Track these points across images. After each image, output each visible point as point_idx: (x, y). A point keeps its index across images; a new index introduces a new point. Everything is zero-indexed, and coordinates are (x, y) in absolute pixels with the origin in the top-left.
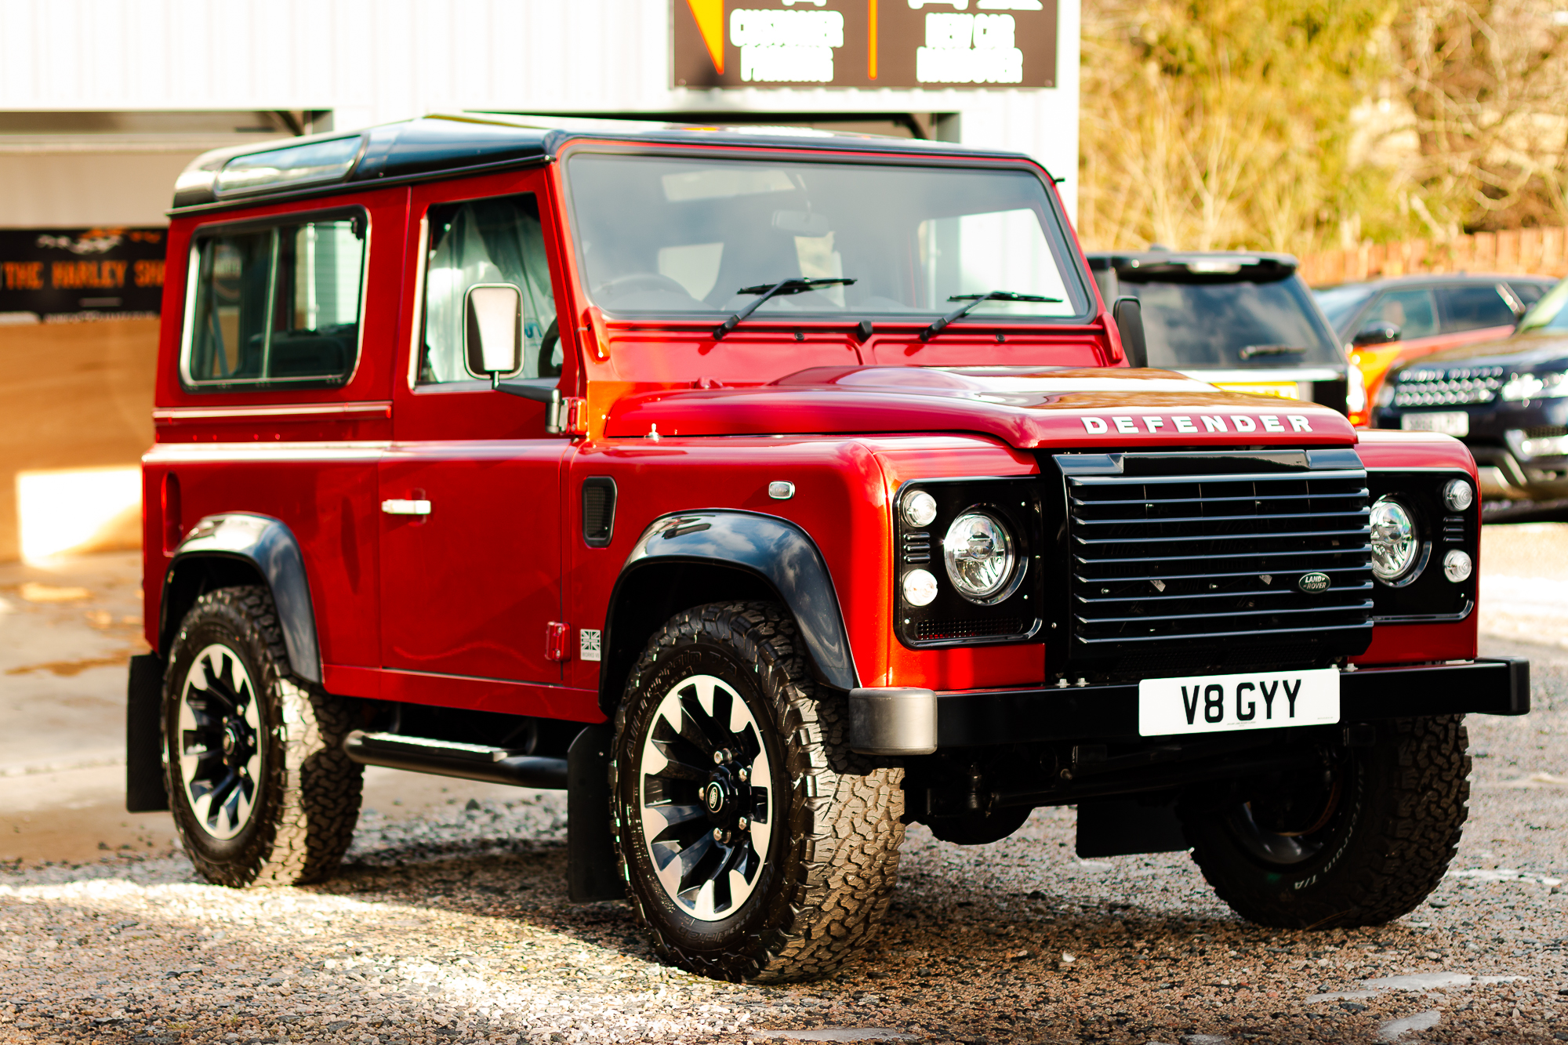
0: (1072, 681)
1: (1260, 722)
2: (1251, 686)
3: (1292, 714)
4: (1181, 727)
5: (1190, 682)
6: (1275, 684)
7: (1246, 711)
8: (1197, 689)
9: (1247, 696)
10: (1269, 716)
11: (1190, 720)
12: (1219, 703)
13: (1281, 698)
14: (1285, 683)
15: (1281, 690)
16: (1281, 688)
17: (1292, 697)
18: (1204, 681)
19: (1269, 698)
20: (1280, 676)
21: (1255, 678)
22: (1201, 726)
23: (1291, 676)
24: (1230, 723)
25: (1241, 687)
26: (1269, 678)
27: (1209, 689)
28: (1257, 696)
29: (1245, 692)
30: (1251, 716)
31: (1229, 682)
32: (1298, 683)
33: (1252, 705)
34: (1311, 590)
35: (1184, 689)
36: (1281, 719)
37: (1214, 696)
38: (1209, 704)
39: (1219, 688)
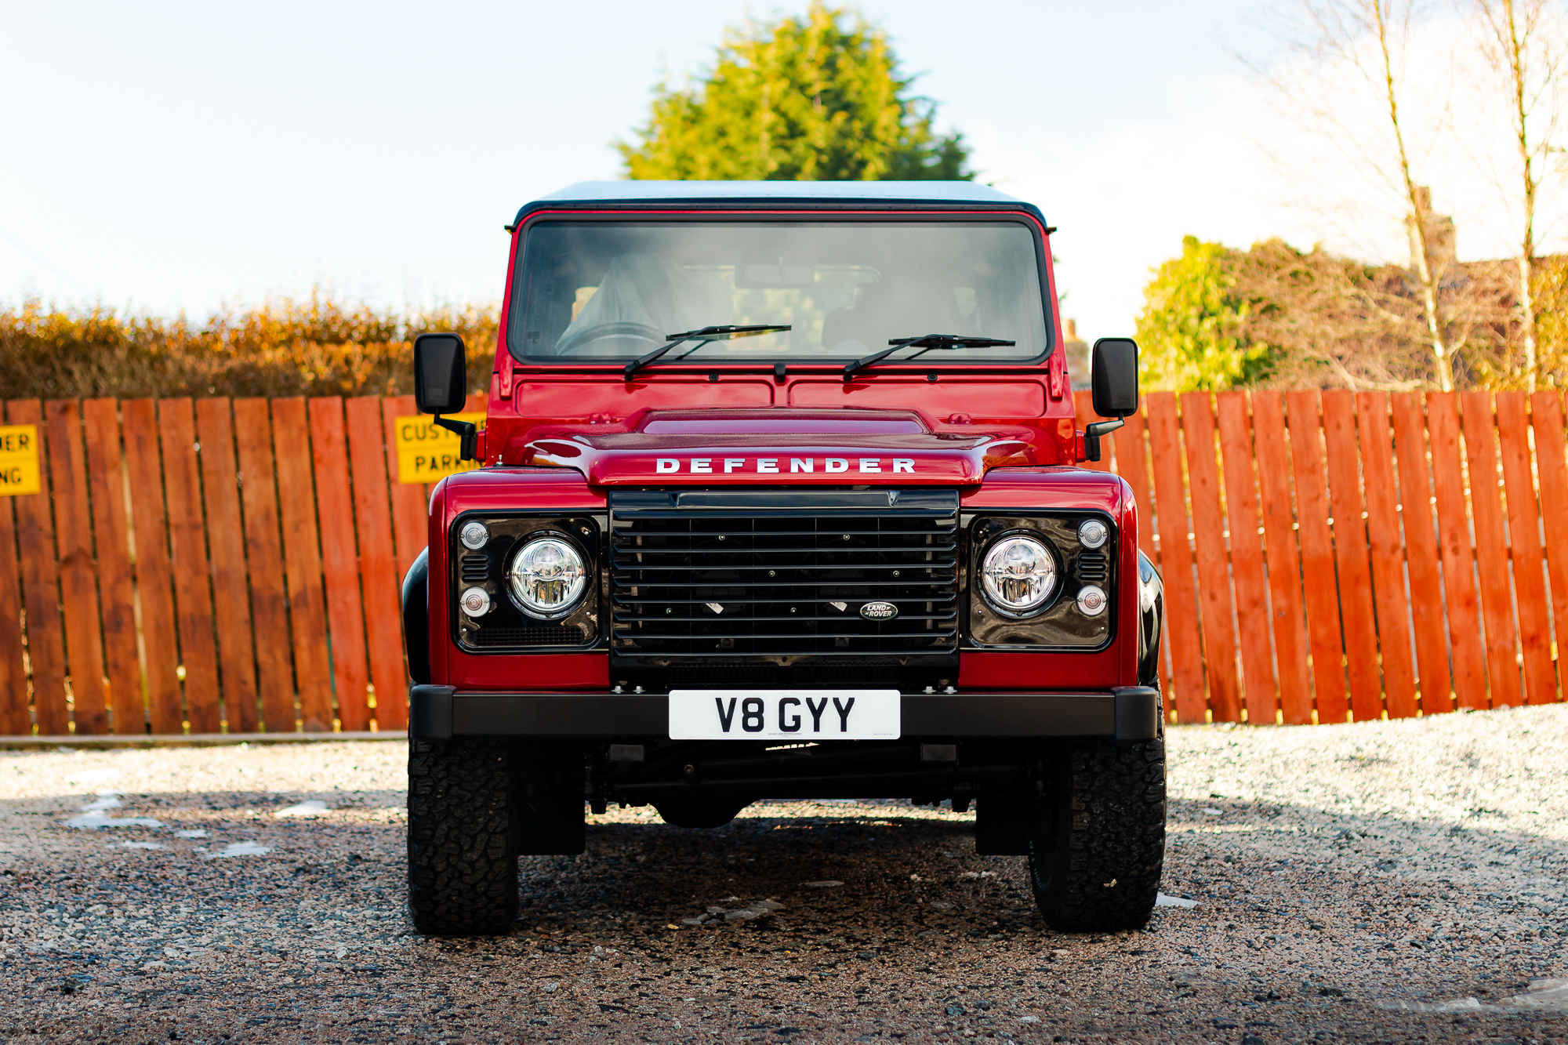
0: (628, 688)
1: (806, 732)
2: (796, 702)
3: (844, 728)
4: (715, 732)
5: (726, 695)
6: (824, 700)
7: (789, 722)
8: (733, 702)
9: (791, 710)
10: (817, 729)
11: (726, 725)
12: (759, 714)
13: (830, 715)
14: (836, 700)
15: (830, 707)
16: (830, 705)
17: (844, 713)
18: (741, 695)
19: (817, 714)
20: (830, 693)
21: (801, 694)
22: (737, 733)
23: (844, 695)
24: (771, 732)
25: (784, 701)
26: (817, 695)
27: (747, 701)
28: (803, 710)
29: (789, 707)
30: (796, 728)
31: (771, 698)
32: (851, 701)
33: (797, 719)
34: (873, 617)
35: (719, 701)
36: (830, 729)
37: (753, 708)
38: (747, 715)
39: (759, 701)
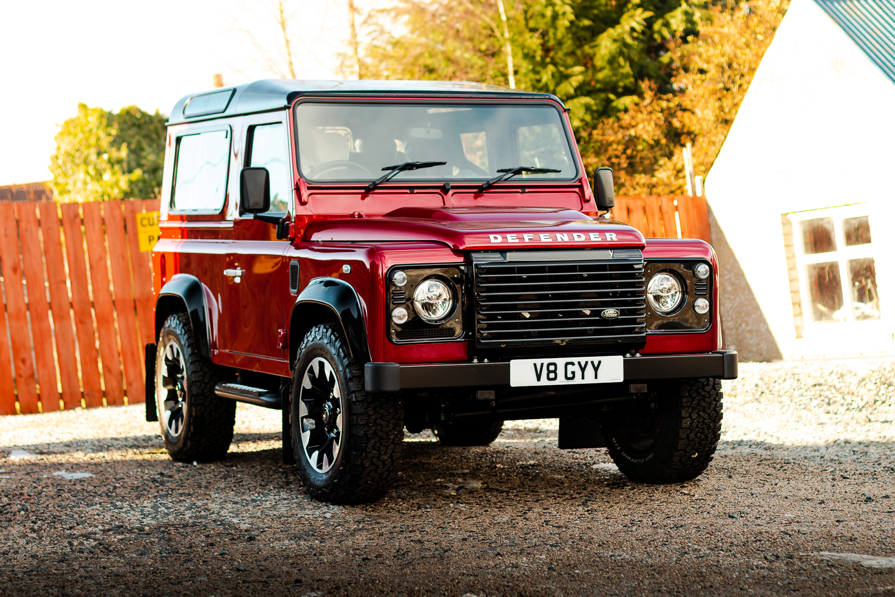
0: (481, 360)
1: (578, 381)
2: (573, 364)
3: (596, 377)
4: (533, 382)
5: (538, 362)
6: (587, 363)
7: (570, 375)
8: (542, 364)
9: (570, 368)
10: (583, 378)
11: (539, 379)
12: (555, 372)
13: (590, 370)
14: (592, 362)
15: (590, 366)
16: (590, 365)
17: (596, 369)
18: (546, 361)
19: (583, 370)
20: (589, 359)
21: (575, 360)
22: (544, 382)
23: (596, 359)
24: (561, 381)
25: (567, 364)
26: (583, 360)
27: (549, 365)
28: (576, 369)
29: (569, 366)
30: (573, 378)
31: (561, 362)
32: (600, 362)
33: (573, 373)
34: (608, 317)
35: (535, 365)
36: (590, 379)
37: (552, 368)
38: (549, 372)
39: (555, 364)
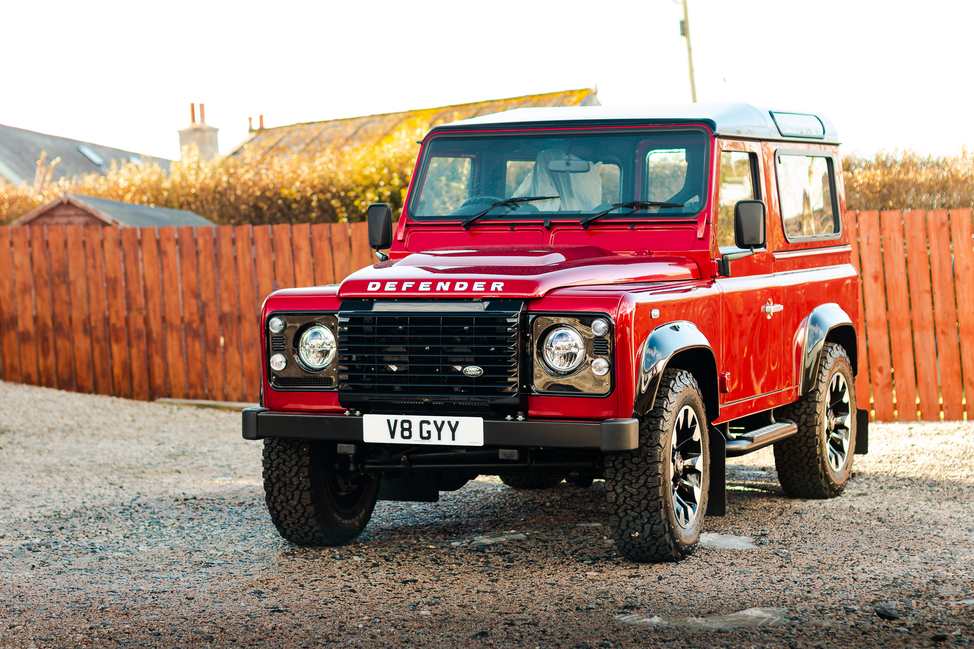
1: (434, 441)
2: (428, 423)
3: (453, 439)
4: (386, 439)
5: (392, 418)
7: (425, 435)
8: (396, 421)
10: (439, 438)
12: (409, 429)
13: (446, 430)
14: (449, 423)
16: (446, 425)
17: (453, 430)
18: (400, 418)
19: (439, 430)
20: (446, 419)
21: (431, 418)
22: (398, 440)
23: (453, 419)
24: (416, 440)
25: (422, 422)
26: (439, 419)
27: (403, 422)
28: (432, 428)
29: (425, 425)
30: (428, 438)
31: (415, 420)
32: (457, 423)
33: (429, 432)
34: (470, 375)
35: (388, 421)
37: (406, 425)
38: (403, 430)
39: (409, 422)
